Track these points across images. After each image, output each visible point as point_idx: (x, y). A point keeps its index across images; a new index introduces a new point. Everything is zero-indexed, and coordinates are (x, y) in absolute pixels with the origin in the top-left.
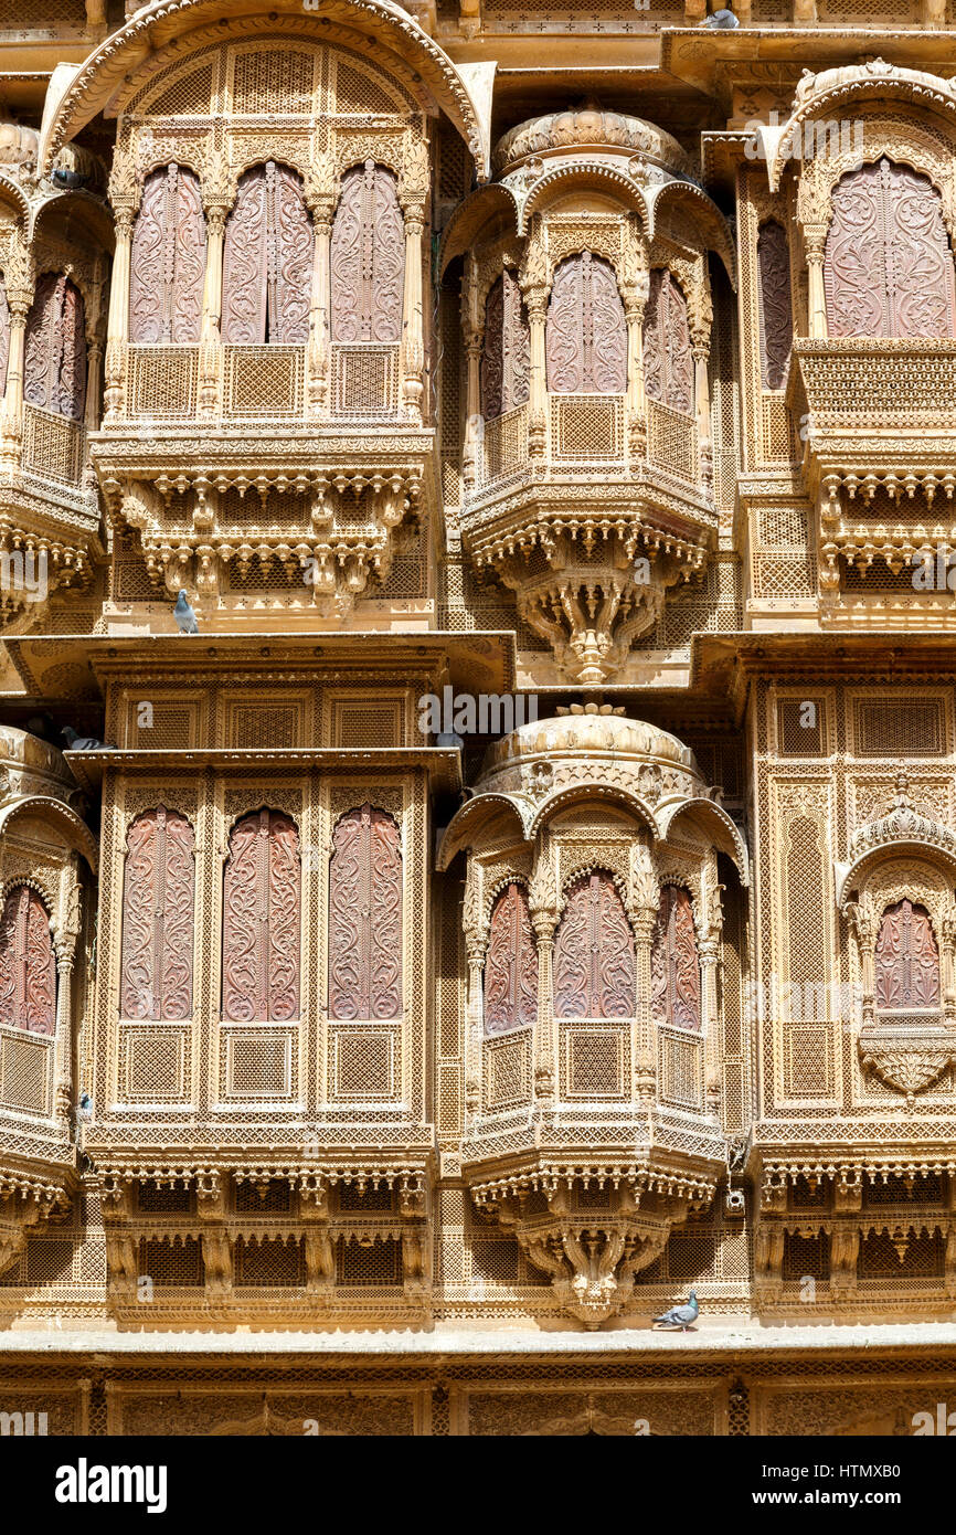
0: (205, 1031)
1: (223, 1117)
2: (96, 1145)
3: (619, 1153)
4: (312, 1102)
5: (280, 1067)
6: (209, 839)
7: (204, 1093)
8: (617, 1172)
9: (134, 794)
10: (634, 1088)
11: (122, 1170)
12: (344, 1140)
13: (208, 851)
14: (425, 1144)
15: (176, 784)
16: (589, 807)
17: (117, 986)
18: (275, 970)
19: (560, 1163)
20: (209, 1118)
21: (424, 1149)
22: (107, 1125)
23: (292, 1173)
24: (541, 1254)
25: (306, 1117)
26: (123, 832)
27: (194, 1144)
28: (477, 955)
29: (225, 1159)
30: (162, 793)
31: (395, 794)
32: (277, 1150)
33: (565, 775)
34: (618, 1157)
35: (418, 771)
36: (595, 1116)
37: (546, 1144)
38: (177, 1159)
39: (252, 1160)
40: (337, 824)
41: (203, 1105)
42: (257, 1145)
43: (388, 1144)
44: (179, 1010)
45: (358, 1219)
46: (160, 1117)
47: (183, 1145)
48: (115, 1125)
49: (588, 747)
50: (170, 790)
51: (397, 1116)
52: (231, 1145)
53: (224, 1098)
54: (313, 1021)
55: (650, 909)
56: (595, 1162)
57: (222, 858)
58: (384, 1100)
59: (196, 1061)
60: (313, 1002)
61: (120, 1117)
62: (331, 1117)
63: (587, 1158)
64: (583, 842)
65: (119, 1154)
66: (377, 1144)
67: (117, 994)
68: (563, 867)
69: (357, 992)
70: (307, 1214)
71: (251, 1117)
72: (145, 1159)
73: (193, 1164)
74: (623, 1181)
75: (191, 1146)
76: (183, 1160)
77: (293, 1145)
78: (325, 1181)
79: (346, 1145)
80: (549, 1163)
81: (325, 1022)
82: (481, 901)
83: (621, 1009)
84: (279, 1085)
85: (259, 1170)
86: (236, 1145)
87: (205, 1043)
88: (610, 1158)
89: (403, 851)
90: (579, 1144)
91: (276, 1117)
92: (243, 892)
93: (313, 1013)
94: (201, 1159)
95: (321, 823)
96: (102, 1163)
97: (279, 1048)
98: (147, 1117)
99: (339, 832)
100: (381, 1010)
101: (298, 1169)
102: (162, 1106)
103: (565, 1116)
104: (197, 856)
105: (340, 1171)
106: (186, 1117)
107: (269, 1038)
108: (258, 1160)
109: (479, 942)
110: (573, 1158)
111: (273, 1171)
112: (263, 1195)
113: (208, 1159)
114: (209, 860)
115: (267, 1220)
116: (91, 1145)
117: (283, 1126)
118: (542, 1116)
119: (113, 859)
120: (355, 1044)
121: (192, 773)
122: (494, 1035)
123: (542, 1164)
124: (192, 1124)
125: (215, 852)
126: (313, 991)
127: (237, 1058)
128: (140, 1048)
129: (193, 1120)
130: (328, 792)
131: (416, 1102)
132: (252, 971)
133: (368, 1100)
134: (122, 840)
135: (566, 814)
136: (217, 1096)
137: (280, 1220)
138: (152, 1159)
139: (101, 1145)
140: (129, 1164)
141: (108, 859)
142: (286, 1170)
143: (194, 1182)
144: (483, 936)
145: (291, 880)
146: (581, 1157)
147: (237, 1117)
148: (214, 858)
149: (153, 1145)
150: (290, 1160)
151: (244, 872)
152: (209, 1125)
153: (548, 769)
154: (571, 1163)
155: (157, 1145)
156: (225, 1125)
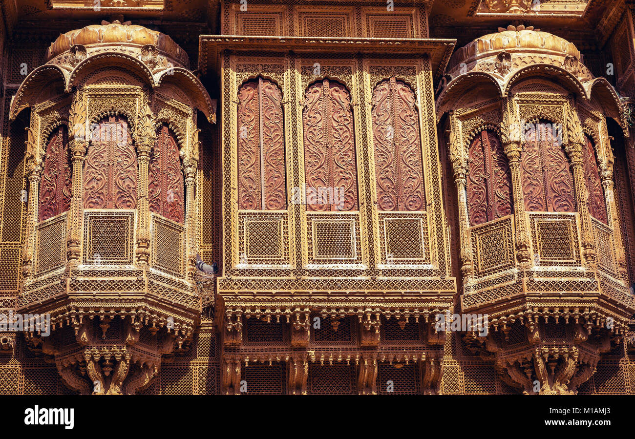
0: (298, 217)
1: (313, 273)
2: (226, 291)
3: (578, 298)
4: (372, 263)
5: (348, 241)
6: (293, 95)
7: (299, 257)
8: (577, 311)
9: (242, 67)
10: (582, 257)
11: (244, 309)
12: (396, 288)
13: (293, 102)
14: (450, 290)
15: (270, 62)
16: (535, 81)
17: (236, 187)
18: (338, 179)
19: (539, 305)
20: (303, 274)
21: (450, 295)
22: (234, 278)
23: (361, 311)
24: (516, 373)
25: (368, 273)
26: (236, 91)
27: (295, 290)
28: (461, 176)
29: (315, 301)
30: (260, 67)
31: (410, 71)
32: (352, 294)
33: (518, 62)
34: (578, 301)
35: (425, 57)
36: (560, 274)
37: (531, 292)
38: (282, 301)
39: (333, 301)
40: (375, 88)
41: (299, 264)
42: (337, 291)
43: (426, 291)
44: (277, 204)
45: (398, 346)
46: (269, 273)
47: (287, 291)
48: (239, 278)
49: (529, 46)
50: (266, 65)
51: (429, 273)
52: (320, 291)
53: (313, 261)
54: (369, 211)
55: (581, 144)
56: (562, 305)
57: (302, 108)
58: (420, 262)
59: (292, 236)
60: (368, 198)
61: (242, 272)
62: (386, 273)
63: (558, 301)
64: (534, 102)
65: (242, 297)
66: (419, 290)
67: (236, 192)
68: (522, 118)
69: (394, 193)
70: (366, 341)
71: (331, 273)
72: (260, 301)
73: (293, 304)
74: (582, 318)
75: (292, 291)
76: (286, 301)
77: (362, 291)
78: (383, 317)
79: (398, 291)
80: (533, 305)
81: (376, 212)
82: (462, 142)
83: (566, 207)
84: (348, 252)
85: (338, 309)
86: (323, 291)
87: (298, 224)
88: (571, 301)
89: (419, 105)
90: (552, 292)
91: (348, 273)
92: (315, 130)
93: (369, 205)
94: (299, 301)
95: (365, 87)
96: (230, 304)
97: (347, 228)
98: (260, 273)
99: (377, 94)
100: (410, 205)
101: (364, 308)
102: (270, 266)
103: (539, 274)
104: (286, 106)
105: (392, 310)
106: (287, 273)
107: (340, 221)
108: (337, 301)
109: (462, 168)
110: (547, 301)
111: (347, 309)
112: (336, 329)
113: (303, 300)
114: (294, 108)
115: (337, 347)
116: (223, 291)
117: (354, 278)
118: (525, 274)
119: (231, 106)
120: (397, 226)
121: (280, 55)
122: (477, 226)
123: (528, 305)
124: (292, 277)
125: (297, 103)
126: (368, 191)
127: (319, 234)
128: (252, 226)
129: (292, 274)
130: (368, 68)
131: (442, 264)
132: (324, 179)
133: (409, 262)
134: (235, 95)
135: (521, 85)
136: (307, 259)
137: (345, 347)
138: (264, 301)
139: (230, 291)
140: (249, 304)
141: (227, 106)
142: (356, 309)
143: (293, 317)
144: (464, 164)
145: (346, 123)
146: (554, 301)
147: (322, 272)
148: (297, 107)
149: (266, 291)
150: (359, 301)
151: (314, 117)
152: (303, 277)
153: (508, 57)
154: (546, 305)
155: (270, 291)
156: (314, 278)
